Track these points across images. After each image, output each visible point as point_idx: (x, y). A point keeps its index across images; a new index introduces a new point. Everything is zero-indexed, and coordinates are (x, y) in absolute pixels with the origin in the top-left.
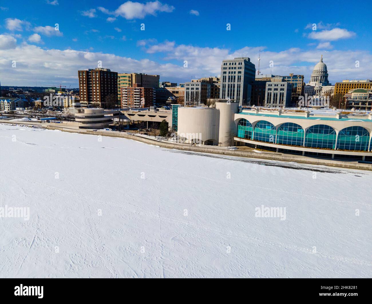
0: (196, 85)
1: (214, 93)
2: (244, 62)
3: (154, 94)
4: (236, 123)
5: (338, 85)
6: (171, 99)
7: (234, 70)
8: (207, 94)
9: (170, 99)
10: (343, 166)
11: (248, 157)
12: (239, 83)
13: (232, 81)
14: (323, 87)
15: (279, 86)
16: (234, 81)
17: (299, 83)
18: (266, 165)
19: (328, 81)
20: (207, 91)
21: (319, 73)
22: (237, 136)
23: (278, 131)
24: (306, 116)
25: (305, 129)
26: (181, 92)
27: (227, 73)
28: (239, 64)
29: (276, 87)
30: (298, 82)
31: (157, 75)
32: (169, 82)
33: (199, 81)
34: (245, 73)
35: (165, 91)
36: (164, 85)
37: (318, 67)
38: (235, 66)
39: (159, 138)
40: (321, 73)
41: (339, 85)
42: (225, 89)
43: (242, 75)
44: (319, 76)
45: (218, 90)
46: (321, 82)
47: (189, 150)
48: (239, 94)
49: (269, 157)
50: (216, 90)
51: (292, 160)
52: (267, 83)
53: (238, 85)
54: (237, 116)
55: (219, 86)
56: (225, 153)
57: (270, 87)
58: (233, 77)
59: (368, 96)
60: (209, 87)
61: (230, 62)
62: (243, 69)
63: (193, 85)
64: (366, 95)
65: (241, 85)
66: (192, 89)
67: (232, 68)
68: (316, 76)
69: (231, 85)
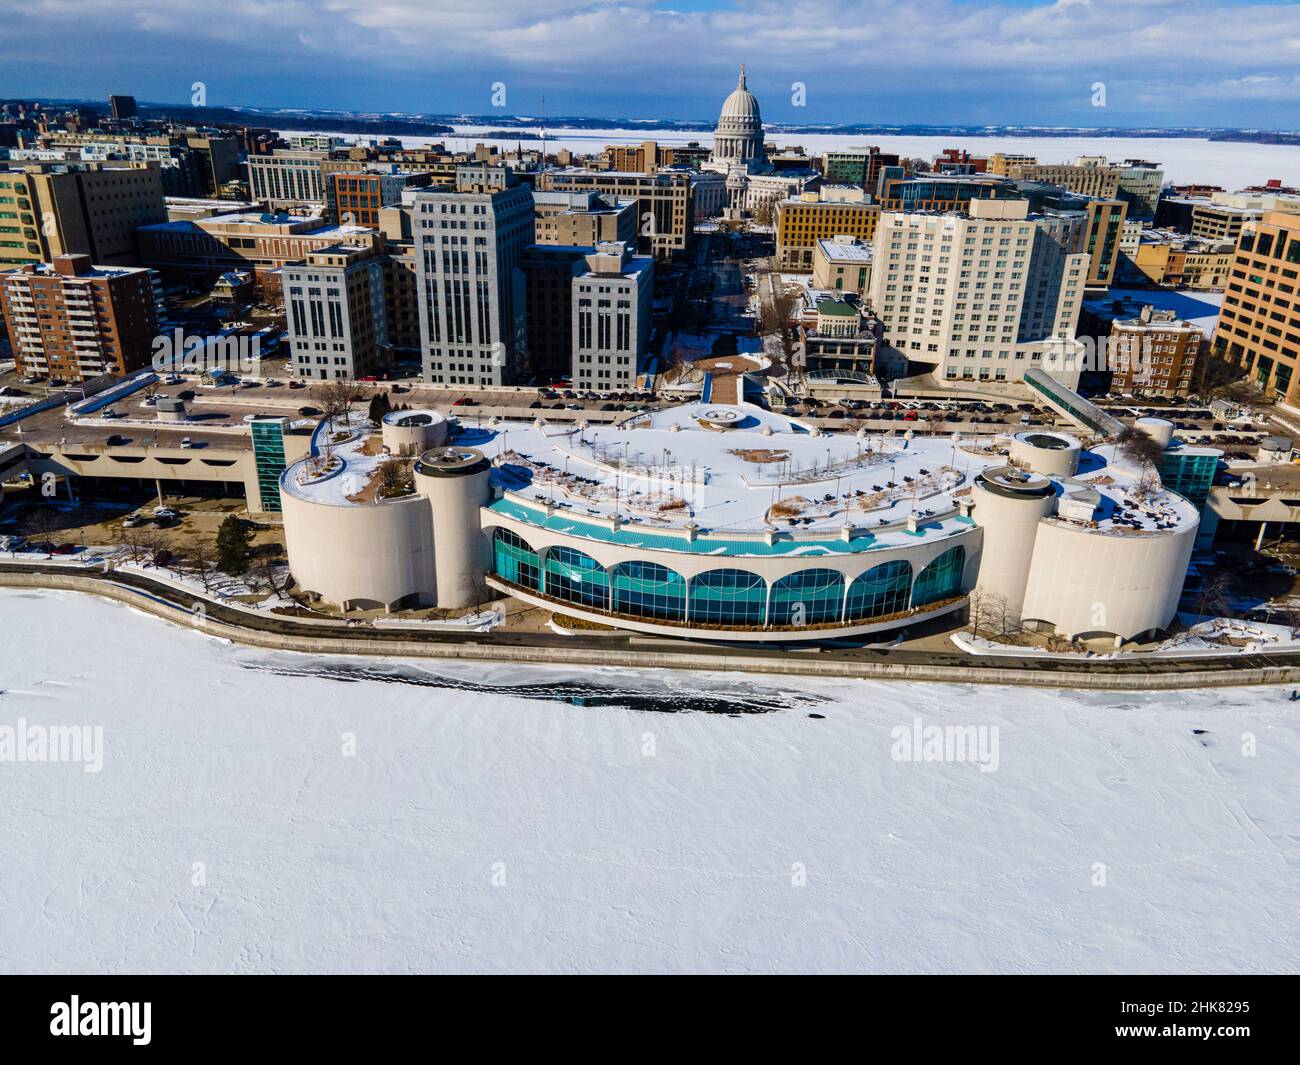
0: (328, 278)
1: (396, 291)
2: (491, 204)
4: (490, 538)
5: (788, 212)
6: (229, 284)
7: (459, 233)
8: (372, 300)
9: (223, 281)
12: (482, 278)
13: (456, 271)
14: (750, 177)
15: (614, 291)
16: (465, 271)
17: (677, 201)
20: (372, 290)
21: (736, 129)
22: (494, 574)
23: (613, 580)
25: (688, 580)
26: (264, 241)
27: (438, 241)
28: (476, 210)
29: (604, 296)
30: (674, 198)
33: (335, 263)
34: (499, 240)
35: (198, 239)
37: (735, 107)
39: (220, 586)
40: (742, 128)
41: (791, 212)
42: (435, 296)
43: (491, 250)
44: (737, 140)
45: (408, 281)
46: (744, 161)
48: (487, 304)
50: (403, 278)
52: (577, 281)
53: (478, 283)
54: (489, 518)
55: (412, 273)
57: (586, 296)
58: (460, 258)
59: (858, 326)
60: (377, 275)
61: (444, 203)
62: (492, 228)
63: (317, 278)
64: (854, 324)
65: (490, 286)
66: (314, 291)
67: (454, 225)
68: (730, 137)
69: (457, 283)
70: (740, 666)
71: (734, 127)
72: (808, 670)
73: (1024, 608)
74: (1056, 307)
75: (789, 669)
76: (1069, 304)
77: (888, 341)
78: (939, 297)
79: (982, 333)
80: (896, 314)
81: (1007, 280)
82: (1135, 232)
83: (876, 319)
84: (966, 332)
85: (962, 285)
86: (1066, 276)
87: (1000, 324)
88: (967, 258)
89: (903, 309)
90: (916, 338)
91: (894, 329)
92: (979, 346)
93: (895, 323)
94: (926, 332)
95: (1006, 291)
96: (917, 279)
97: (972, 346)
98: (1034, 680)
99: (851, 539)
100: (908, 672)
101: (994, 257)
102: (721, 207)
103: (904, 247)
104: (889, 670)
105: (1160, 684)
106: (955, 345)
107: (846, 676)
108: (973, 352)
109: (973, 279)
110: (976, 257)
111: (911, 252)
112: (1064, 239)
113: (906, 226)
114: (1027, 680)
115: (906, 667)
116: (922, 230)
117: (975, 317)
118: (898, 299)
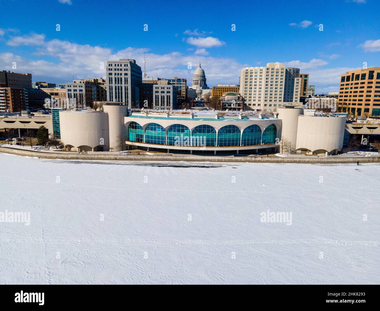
0: (80, 86)
1: (100, 95)
2: (129, 64)
3: (26, 95)
4: (127, 126)
5: (214, 89)
7: (120, 72)
8: (93, 96)
10: (223, 161)
11: (141, 160)
12: (126, 85)
13: (118, 83)
14: (202, 90)
15: (166, 88)
16: (121, 83)
18: (159, 166)
19: (207, 85)
20: (93, 93)
22: (128, 140)
23: (167, 133)
24: (191, 117)
25: (191, 130)
26: (61, 94)
27: (113, 74)
28: (125, 65)
29: (163, 90)
30: (182, 85)
31: (28, 74)
32: (45, 83)
33: (82, 82)
34: (132, 75)
35: (41, 93)
36: (38, 86)
37: (198, 72)
38: (121, 68)
39: (37, 148)
40: (200, 77)
41: (215, 89)
42: (112, 91)
43: (129, 77)
44: (199, 80)
45: (104, 92)
46: (201, 86)
47: (76, 159)
48: (128, 96)
49: (161, 159)
50: (102, 92)
51: (182, 159)
52: (154, 86)
53: (125, 87)
54: (127, 120)
55: (105, 88)
56: (117, 158)
57: (157, 90)
58: (120, 79)
59: (237, 99)
60: (95, 89)
61: (115, 64)
62: (129, 70)
63: (76, 86)
64: (236, 98)
65: (128, 88)
66: (75, 90)
67: (118, 70)
68: (197, 80)
69: (119, 87)
70: (209, 160)
71: (198, 77)
72: (230, 160)
73: (296, 145)
74: (293, 93)
75: (225, 160)
76: (297, 92)
77: (246, 104)
78: (260, 90)
79: (273, 99)
80: (248, 96)
81: (279, 83)
82: (311, 93)
83: (242, 97)
84: (268, 99)
85: (266, 85)
86: (295, 84)
87: (278, 96)
88: (267, 77)
89: (250, 94)
90: (254, 103)
91: (248, 100)
92: (273, 103)
93: (248, 99)
94: (257, 101)
95: (279, 87)
96: (253, 85)
97: (271, 103)
98: (302, 161)
99: (242, 119)
100: (262, 159)
101: (275, 77)
102: (195, 98)
103: (249, 76)
104: (257, 159)
105: (342, 161)
106: (266, 103)
107: (243, 162)
108: (271, 105)
109: (269, 83)
110: (270, 77)
111: (251, 78)
112: (294, 74)
113: (249, 70)
114: (300, 161)
115: (262, 158)
116: (254, 71)
117: (271, 94)
118: (248, 91)
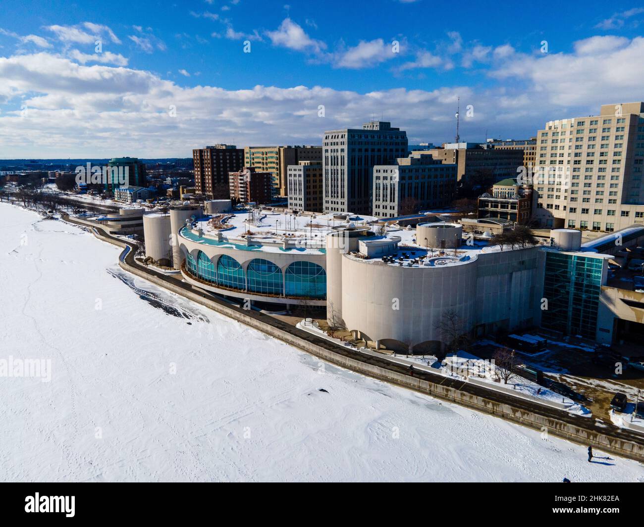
7: (337, 147)
13: (334, 165)
15: (389, 171)
16: (337, 165)
27: (330, 151)
28: (342, 137)
29: (385, 174)
34: (354, 151)
38: (337, 140)
53: (341, 170)
57: (378, 174)
58: (336, 159)
61: (332, 135)
62: (346, 144)
63: (296, 170)
64: (512, 191)
65: (345, 171)
66: (295, 175)
67: (335, 144)
69: (335, 170)
77: (541, 204)
79: (593, 196)
80: (546, 186)
81: (610, 158)
83: (531, 189)
84: (580, 196)
85: (576, 162)
87: (607, 189)
88: (579, 143)
90: (558, 202)
91: (545, 196)
92: (592, 206)
93: (545, 193)
94: (562, 198)
95: (609, 166)
97: (586, 206)
99: (250, 245)
103: (550, 142)
106: (571, 205)
107: (233, 318)
108: (587, 210)
110: (585, 143)
111: (554, 144)
113: (553, 129)
116: (559, 129)
117: (587, 185)
